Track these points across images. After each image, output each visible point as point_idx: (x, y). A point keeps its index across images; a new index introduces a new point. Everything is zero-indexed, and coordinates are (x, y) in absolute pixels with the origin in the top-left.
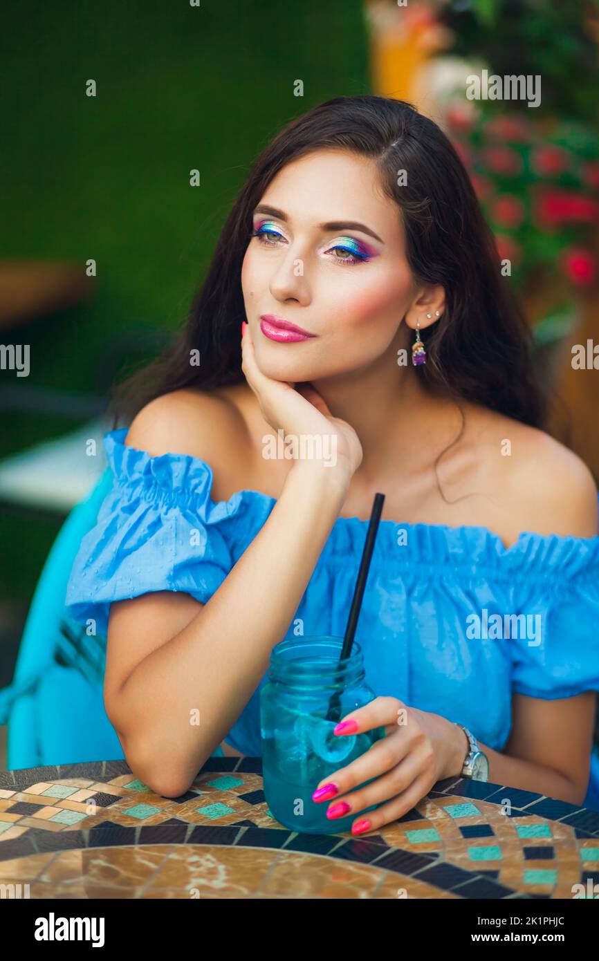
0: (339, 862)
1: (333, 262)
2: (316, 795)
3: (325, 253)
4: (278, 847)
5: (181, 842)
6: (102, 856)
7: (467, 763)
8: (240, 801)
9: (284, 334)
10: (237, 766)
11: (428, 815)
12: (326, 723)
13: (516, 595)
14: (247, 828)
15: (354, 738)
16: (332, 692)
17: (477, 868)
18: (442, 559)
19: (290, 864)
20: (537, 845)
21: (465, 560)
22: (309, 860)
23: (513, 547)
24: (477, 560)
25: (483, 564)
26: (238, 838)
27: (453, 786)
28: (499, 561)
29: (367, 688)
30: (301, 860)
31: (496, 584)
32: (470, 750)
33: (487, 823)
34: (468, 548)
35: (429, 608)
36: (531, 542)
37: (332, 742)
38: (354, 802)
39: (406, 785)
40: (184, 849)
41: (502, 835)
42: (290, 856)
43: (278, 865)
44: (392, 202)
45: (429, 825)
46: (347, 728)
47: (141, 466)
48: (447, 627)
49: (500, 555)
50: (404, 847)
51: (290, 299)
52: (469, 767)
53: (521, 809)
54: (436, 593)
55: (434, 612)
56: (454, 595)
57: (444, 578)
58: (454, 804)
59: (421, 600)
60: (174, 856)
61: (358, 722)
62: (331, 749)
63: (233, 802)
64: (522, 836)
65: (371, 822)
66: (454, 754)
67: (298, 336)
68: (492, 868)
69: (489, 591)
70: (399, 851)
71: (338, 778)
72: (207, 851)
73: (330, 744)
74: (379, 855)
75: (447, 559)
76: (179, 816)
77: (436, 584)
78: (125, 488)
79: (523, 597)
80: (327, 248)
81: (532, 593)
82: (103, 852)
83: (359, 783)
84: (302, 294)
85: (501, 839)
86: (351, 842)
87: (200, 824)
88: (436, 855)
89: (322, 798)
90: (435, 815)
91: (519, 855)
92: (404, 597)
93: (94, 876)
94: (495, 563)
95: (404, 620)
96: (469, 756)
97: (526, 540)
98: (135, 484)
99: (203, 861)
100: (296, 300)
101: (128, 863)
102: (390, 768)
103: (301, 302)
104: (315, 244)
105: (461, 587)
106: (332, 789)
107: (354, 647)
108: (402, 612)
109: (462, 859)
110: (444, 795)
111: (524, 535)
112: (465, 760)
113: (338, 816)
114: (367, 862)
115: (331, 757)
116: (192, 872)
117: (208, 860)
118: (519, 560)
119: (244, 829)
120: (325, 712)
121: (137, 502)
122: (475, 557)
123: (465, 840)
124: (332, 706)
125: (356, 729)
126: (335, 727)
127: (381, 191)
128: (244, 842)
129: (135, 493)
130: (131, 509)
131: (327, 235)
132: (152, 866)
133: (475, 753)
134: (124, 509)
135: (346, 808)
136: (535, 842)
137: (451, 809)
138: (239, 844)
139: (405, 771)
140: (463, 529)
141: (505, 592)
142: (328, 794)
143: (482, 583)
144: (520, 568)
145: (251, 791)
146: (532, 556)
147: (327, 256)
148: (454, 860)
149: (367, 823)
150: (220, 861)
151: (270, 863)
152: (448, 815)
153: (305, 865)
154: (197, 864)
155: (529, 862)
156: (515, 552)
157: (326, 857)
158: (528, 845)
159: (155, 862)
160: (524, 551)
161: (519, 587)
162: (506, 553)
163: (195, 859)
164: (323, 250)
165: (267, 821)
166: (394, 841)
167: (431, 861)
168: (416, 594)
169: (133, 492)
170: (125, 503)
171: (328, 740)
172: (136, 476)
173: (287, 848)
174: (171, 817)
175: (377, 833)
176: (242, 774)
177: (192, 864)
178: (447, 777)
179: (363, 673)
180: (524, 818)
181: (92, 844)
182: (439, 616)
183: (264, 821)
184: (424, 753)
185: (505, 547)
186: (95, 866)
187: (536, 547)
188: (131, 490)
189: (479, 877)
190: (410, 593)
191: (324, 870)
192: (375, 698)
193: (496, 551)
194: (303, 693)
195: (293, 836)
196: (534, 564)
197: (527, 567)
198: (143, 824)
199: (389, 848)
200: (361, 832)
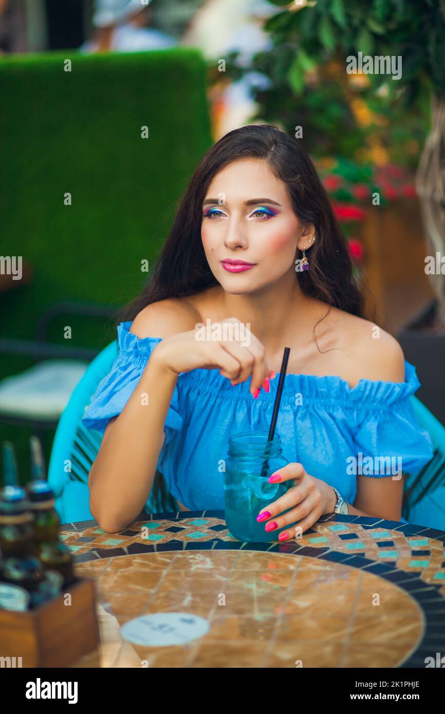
0: (274, 554)
1: (256, 221)
2: (258, 518)
3: (250, 217)
4: (238, 549)
5: (182, 549)
6: (138, 558)
7: (337, 506)
8: (210, 530)
9: (238, 267)
10: (204, 514)
11: (319, 531)
12: (261, 478)
13: (358, 415)
14: (217, 542)
15: (278, 485)
16: (264, 460)
17: (352, 552)
18: (314, 394)
19: (247, 556)
20: (384, 541)
21: (328, 396)
22: (256, 554)
23: (356, 387)
24: (335, 395)
25: (338, 398)
26: (213, 547)
27: (330, 518)
28: (348, 396)
29: (284, 458)
30: (253, 554)
31: (346, 409)
32: (338, 499)
33: (353, 533)
34: (329, 389)
35: (307, 423)
36: (366, 384)
37: (265, 488)
38: (280, 522)
39: (307, 512)
40: (185, 553)
41: (363, 538)
42: (246, 552)
43: (239, 557)
44: (280, 181)
45: (321, 535)
46: (274, 479)
47: (132, 343)
48: (318, 434)
49: (348, 392)
50: (309, 546)
51: (238, 247)
52: (338, 509)
53: (371, 526)
54: (311, 415)
55: (310, 426)
56: (322, 415)
57: (315, 406)
58: (332, 525)
59: (303, 418)
60: (179, 556)
61: (281, 475)
62: (265, 493)
63: (206, 531)
64: (374, 537)
65: (289, 534)
66: (330, 500)
67: (246, 267)
68: (362, 552)
69: (343, 413)
70: (306, 547)
71: (271, 508)
72: (198, 552)
73: (264, 490)
74: (296, 549)
75: (317, 395)
76: (176, 539)
77: (311, 410)
78: (124, 356)
79: (362, 417)
80: (251, 214)
81: (367, 415)
82: (138, 556)
83: (283, 510)
84: (244, 243)
85: (363, 539)
86: (278, 545)
87: (189, 541)
88: (328, 548)
89: (262, 519)
90: (323, 531)
91: (375, 546)
92: (293, 417)
93: (136, 567)
94: (345, 397)
95: (293, 430)
96: (338, 502)
97: (363, 383)
98: (129, 354)
99: (196, 557)
100: (241, 247)
101: (154, 560)
102: (299, 502)
103: (244, 247)
104: (244, 213)
105: (326, 411)
106: (268, 514)
107: (275, 436)
108: (292, 426)
109: (343, 549)
110: (325, 522)
111: (362, 380)
112: (336, 504)
113: (271, 530)
114: (290, 553)
115: (266, 497)
116: (192, 562)
117: (199, 557)
118: (360, 395)
119: (215, 542)
120: (260, 472)
121: (130, 364)
122: (333, 393)
123: (343, 541)
124: (263, 468)
125: (280, 479)
126: (267, 479)
127: (273, 177)
128: (217, 547)
129: (129, 359)
130: (125, 368)
131: (249, 207)
132: (168, 561)
133: (341, 501)
134: (121, 368)
135: (276, 525)
136: (382, 540)
137: (332, 528)
138: (215, 548)
139: (307, 505)
140: (326, 377)
141: (352, 414)
142: (266, 516)
143: (338, 409)
144: (360, 399)
145: (215, 525)
146: (367, 392)
147: (252, 218)
148: (338, 549)
149: (286, 535)
150: (206, 556)
151: (234, 556)
152: (331, 530)
153: (255, 556)
154: (194, 559)
155: (381, 548)
156: (357, 390)
157: (266, 552)
158: (379, 541)
159: (169, 559)
160: (362, 389)
161: (359, 410)
162: (352, 391)
163: (192, 556)
164: (249, 216)
165: (228, 538)
166: (303, 543)
167: (326, 551)
168: (299, 415)
169: (129, 358)
170: (124, 364)
171: (263, 488)
172: (131, 349)
173: (243, 549)
174: (172, 539)
175: (293, 540)
176: (207, 518)
177: (191, 559)
178: (327, 513)
179: (281, 450)
180: (374, 529)
181: (130, 553)
182: (313, 428)
183: (226, 537)
184: (316, 496)
185: (351, 387)
186: (135, 563)
187: (369, 387)
188: (127, 357)
189: (354, 556)
190: (295, 415)
191: (266, 558)
192: (288, 463)
193: (346, 390)
194: (248, 461)
195: (244, 544)
196: (368, 397)
197: (364, 399)
198: (157, 542)
199: (300, 546)
200: (283, 540)
